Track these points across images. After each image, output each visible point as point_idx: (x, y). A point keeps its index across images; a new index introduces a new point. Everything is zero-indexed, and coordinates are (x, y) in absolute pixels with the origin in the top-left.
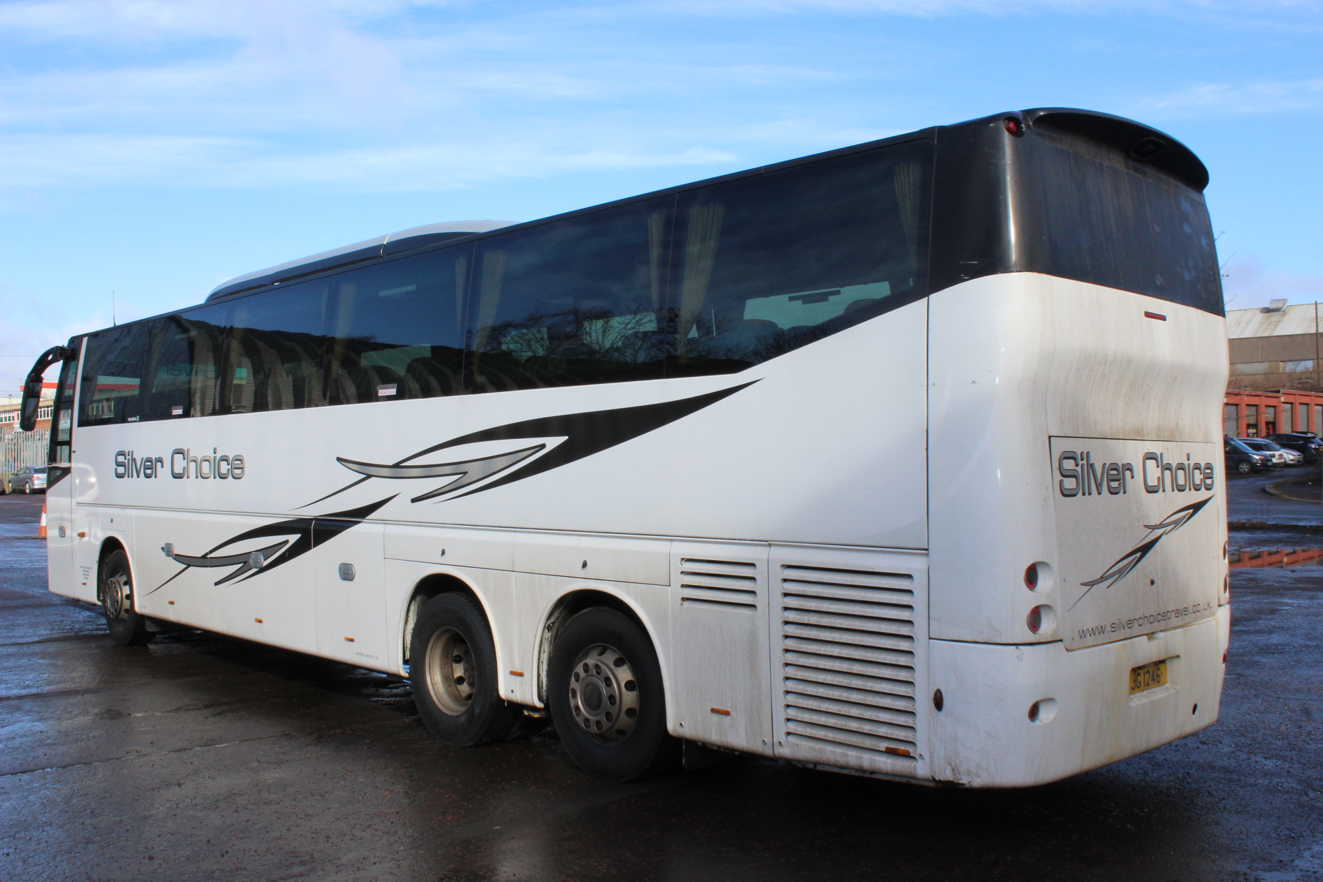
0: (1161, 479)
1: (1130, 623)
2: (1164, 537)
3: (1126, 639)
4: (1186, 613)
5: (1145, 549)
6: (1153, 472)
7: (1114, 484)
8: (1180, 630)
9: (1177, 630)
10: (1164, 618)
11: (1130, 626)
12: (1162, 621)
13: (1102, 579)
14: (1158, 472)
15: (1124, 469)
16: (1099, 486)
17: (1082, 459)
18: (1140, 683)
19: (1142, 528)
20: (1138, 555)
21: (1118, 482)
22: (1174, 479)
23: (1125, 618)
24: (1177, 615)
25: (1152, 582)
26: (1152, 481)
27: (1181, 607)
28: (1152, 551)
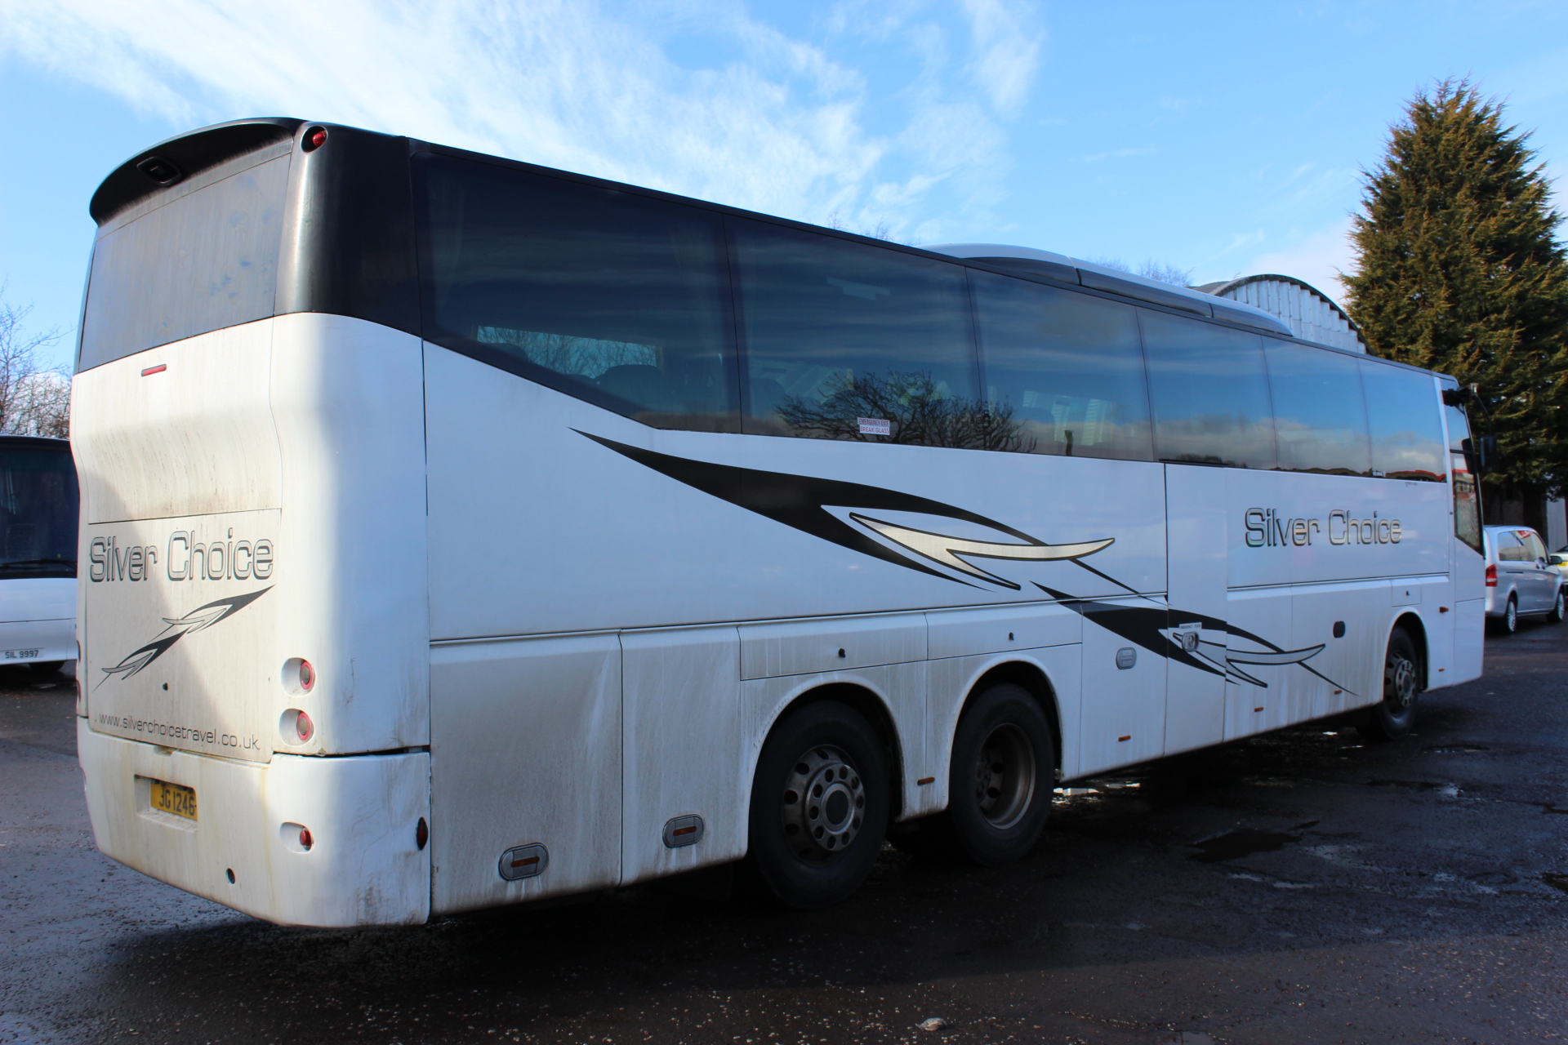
0: (189, 564)
1: (140, 725)
2: (185, 636)
3: (135, 740)
4: (210, 740)
5: (162, 646)
6: (180, 553)
7: (136, 570)
8: (196, 757)
9: (191, 756)
10: (178, 734)
11: (140, 728)
12: (175, 736)
13: (118, 669)
14: (186, 555)
15: (147, 553)
16: (121, 571)
17: (109, 544)
18: (169, 802)
19: (160, 620)
20: (154, 651)
21: (139, 568)
22: (207, 562)
23: (136, 718)
24: (196, 737)
25: (166, 687)
26: (178, 566)
27: (204, 729)
28: (169, 650)
